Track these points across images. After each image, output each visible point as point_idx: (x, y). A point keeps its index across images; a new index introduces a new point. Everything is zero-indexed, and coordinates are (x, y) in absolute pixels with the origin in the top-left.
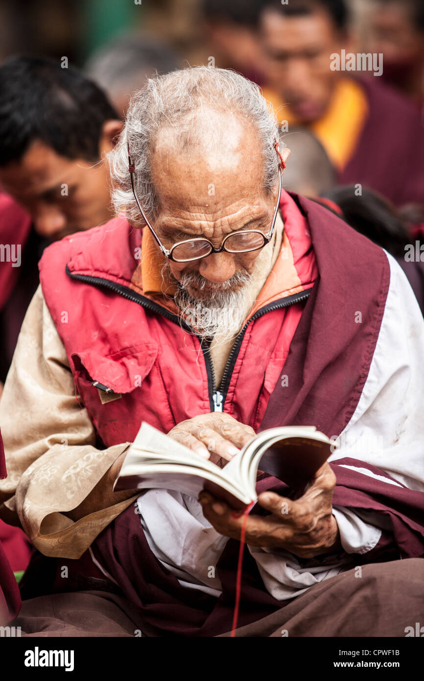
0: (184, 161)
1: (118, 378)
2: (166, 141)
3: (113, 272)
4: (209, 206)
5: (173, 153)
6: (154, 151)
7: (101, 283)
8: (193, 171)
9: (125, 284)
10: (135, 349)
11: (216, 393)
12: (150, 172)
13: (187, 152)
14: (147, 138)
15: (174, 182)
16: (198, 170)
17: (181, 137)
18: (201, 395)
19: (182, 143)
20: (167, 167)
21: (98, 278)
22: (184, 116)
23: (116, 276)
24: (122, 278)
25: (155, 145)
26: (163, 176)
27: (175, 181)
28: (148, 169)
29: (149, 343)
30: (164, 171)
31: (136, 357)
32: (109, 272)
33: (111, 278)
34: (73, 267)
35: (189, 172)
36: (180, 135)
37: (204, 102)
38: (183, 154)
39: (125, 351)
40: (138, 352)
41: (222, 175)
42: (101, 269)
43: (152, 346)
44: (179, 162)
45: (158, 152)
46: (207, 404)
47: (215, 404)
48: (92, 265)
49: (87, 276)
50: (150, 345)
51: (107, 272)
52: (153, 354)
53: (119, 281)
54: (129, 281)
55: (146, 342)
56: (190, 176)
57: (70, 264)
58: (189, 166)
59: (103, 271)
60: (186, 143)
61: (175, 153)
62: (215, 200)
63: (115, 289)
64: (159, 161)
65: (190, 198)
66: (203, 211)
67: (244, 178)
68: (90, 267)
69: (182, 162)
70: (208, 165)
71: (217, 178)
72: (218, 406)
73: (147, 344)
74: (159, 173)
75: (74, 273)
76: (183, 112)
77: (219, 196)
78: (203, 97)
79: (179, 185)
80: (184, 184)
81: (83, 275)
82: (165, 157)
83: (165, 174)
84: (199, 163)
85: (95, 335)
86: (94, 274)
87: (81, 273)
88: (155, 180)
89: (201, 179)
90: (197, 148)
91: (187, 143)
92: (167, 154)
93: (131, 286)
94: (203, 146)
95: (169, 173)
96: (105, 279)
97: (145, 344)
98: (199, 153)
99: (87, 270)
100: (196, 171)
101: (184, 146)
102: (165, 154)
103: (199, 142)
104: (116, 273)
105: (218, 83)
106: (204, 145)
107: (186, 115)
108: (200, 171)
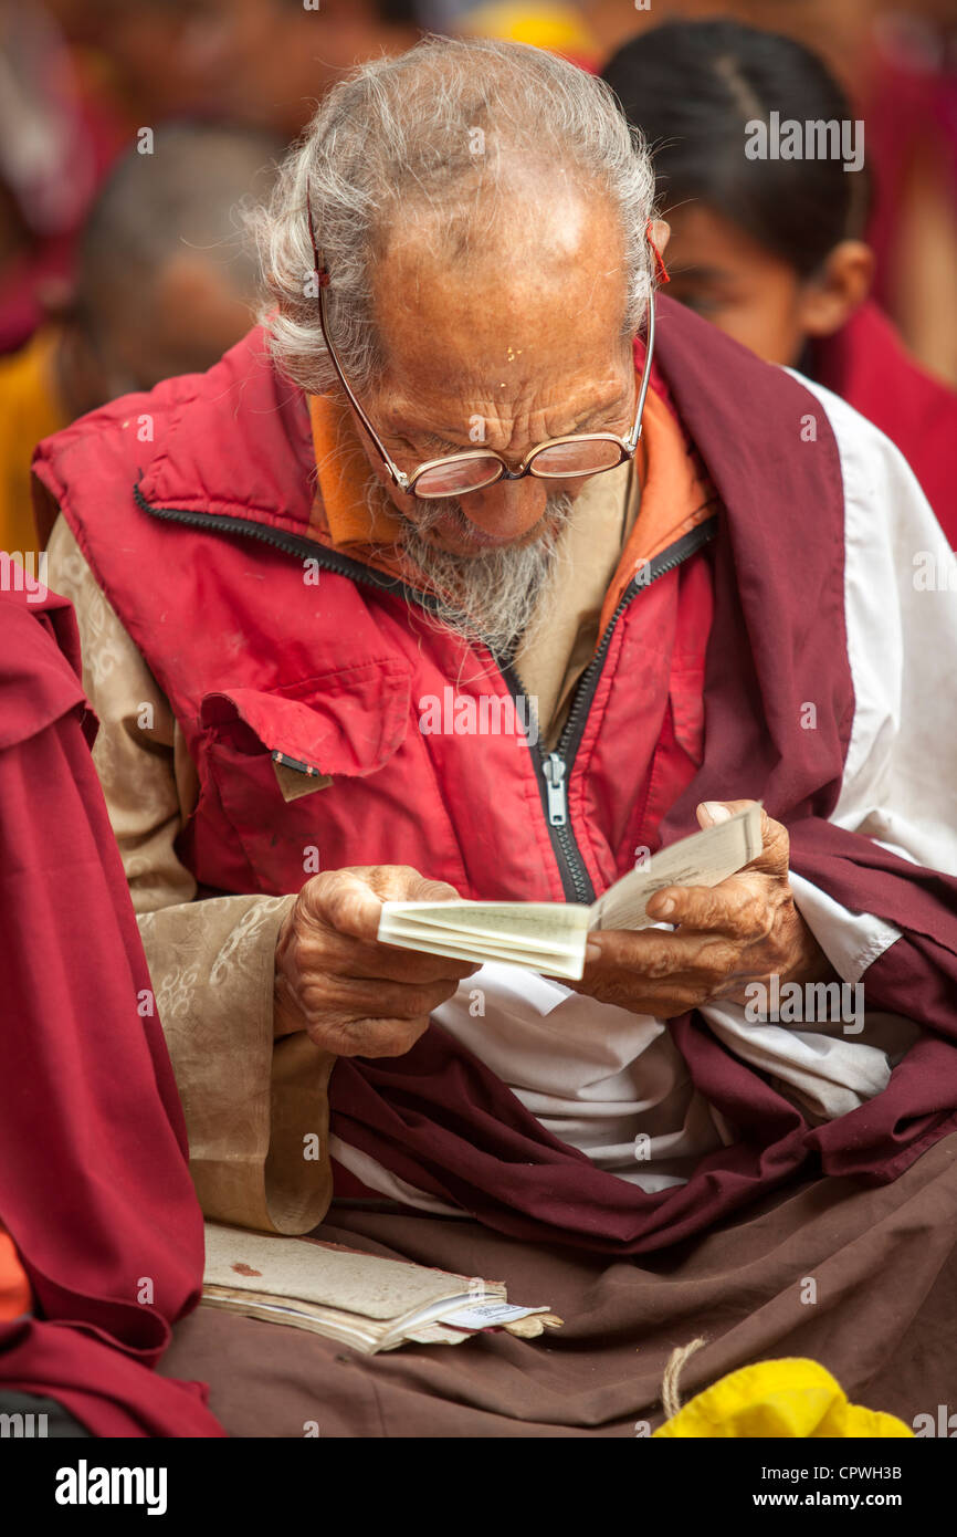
0: (457, 287)
1: (320, 740)
2: (415, 237)
3: (261, 503)
4: (507, 387)
5: (431, 267)
6: (383, 254)
7: (240, 529)
8: (478, 311)
9: (297, 528)
10: (352, 675)
11: (550, 758)
12: (371, 299)
13: (465, 266)
14: (365, 222)
15: (431, 331)
16: (486, 309)
17: (452, 229)
18: (519, 768)
19: (454, 246)
20: (417, 295)
21: (226, 516)
22: (456, 178)
23: (271, 511)
24: (286, 515)
25: (387, 240)
26: (403, 314)
27: (434, 329)
28: (367, 293)
29: (387, 659)
30: (408, 305)
31: (358, 694)
32: (252, 502)
33: (259, 516)
34: (153, 492)
35: (467, 313)
36: (449, 226)
37: (504, 148)
38: (454, 271)
39: (326, 677)
40: (360, 681)
41: (542, 320)
42: (229, 496)
43: (395, 665)
44: (445, 287)
45: (395, 257)
46: (533, 785)
47: (550, 784)
48: (204, 487)
49: (196, 512)
50: (390, 664)
51: (245, 502)
52: (399, 684)
53: (280, 522)
54: (305, 522)
55: (378, 658)
56: (470, 322)
57: (145, 484)
58: (467, 299)
59: (235, 500)
60: (462, 244)
61: (437, 267)
62: (522, 374)
63: (274, 543)
64: (395, 280)
65: (466, 369)
66: (491, 397)
67: (588, 325)
68: (200, 492)
69: (451, 287)
70: (512, 298)
71: (531, 328)
72: (556, 787)
73: (381, 661)
74: (396, 307)
75: (157, 506)
76: (455, 168)
77: (532, 367)
78: (499, 132)
79: (443, 340)
80: (455, 339)
81: (185, 511)
82: (411, 273)
83: (407, 309)
84: (492, 292)
85: (235, 643)
86: (214, 507)
87: (180, 505)
88: (383, 319)
89: (494, 329)
90: (488, 257)
91: (464, 244)
92: (415, 268)
93: (311, 533)
94: (500, 254)
95: (419, 310)
96: (245, 519)
97: (376, 661)
98: (493, 270)
99: (193, 497)
100: (484, 310)
101: (457, 253)
102: (412, 266)
103: (493, 243)
104: (268, 503)
105: (529, 93)
106: (504, 252)
107: (463, 176)
108: (492, 312)
